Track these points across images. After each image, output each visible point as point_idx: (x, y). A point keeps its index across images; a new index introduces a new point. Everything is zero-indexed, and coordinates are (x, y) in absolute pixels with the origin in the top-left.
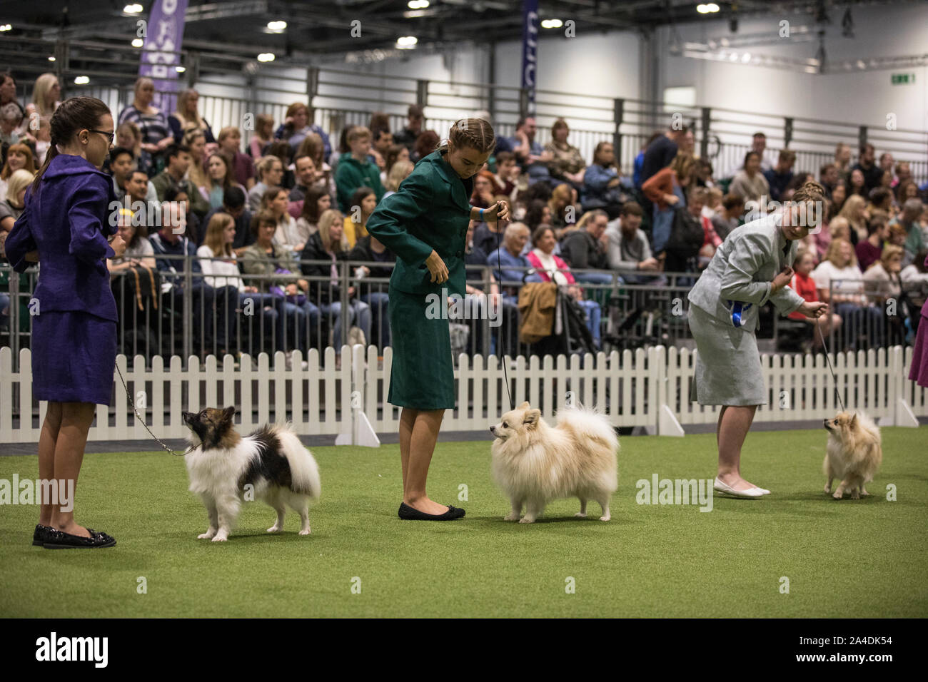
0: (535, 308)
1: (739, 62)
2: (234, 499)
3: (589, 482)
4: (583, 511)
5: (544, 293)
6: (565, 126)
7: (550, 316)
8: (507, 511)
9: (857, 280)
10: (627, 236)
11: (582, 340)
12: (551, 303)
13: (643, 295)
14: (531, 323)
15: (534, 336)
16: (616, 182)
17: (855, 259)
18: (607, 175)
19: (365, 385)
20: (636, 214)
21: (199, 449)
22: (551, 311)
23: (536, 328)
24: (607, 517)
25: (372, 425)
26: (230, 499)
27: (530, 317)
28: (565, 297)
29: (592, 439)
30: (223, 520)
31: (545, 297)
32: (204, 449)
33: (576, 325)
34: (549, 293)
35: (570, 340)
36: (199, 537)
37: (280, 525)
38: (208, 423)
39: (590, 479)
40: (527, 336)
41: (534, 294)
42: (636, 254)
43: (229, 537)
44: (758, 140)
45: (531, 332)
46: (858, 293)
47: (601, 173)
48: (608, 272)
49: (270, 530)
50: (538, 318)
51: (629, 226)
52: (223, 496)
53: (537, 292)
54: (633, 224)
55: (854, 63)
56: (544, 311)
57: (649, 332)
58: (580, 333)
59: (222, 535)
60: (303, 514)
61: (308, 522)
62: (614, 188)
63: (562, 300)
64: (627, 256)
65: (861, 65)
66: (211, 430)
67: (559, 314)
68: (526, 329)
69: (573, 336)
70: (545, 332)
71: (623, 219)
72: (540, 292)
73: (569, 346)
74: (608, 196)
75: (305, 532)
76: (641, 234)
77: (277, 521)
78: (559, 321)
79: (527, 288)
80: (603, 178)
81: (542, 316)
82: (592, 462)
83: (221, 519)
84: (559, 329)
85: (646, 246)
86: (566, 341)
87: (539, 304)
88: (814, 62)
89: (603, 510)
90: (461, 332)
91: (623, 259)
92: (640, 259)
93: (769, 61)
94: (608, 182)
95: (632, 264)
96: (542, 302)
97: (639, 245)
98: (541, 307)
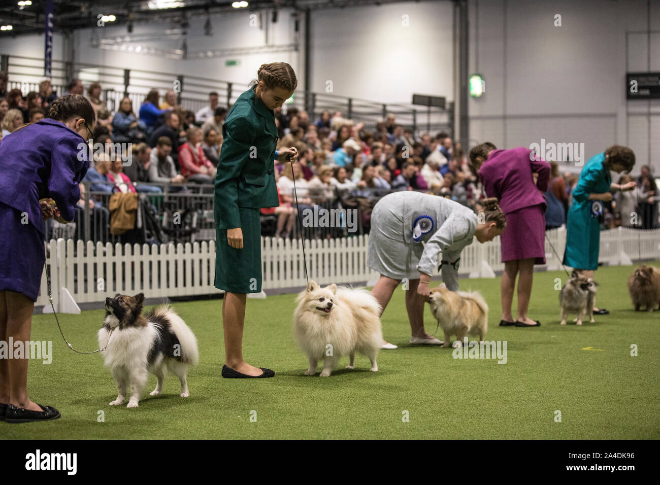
0: (123, 210)
1: (134, 52)
2: (144, 372)
3: (364, 343)
4: (352, 364)
5: (128, 200)
6: (99, 87)
7: (133, 216)
8: (308, 367)
9: (304, 188)
10: (161, 159)
11: (154, 232)
12: (134, 205)
13: (183, 200)
14: (119, 220)
15: (121, 230)
16: (134, 125)
17: (302, 175)
18: (129, 120)
19: (66, 268)
20: (168, 145)
21: (117, 329)
22: (134, 212)
23: (123, 224)
24: (375, 369)
25: (73, 297)
26: (141, 372)
27: (119, 216)
28: (143, 202)
29: (364, 308)
30: (136, 389)
31: (130, 202)
32: (121, 328)
33: (150, 221)
34: (132, 199)
35: (146, 232)
36: (111, 404)
37: (160, 389)
38: (126, 306)
39: (365, 340)
40: (116, 230)
41: (120, 201)
42: (166, 172)
43: (140, 403)
44: (213, 97)
45: (120, 227)
46: (305, 197)
47: (125, 118)
48: (151, 184)
49: (152, 394)
50: (125, 217)
51: (163, 153)
52: (137, 369)
53: (123, 199)
54: (166, 151)
55: (205, 52)
56: (129, 212)
57: (194, 225)
58: (152, 227)
59: (133, 402)
60: (183, 380)
61: (186, 386)
62: (134, 128)
63: (142, 204)
64: (162, 174)
65: (210, 54)
66: (129, 312)
67: (139, 214)
68: (116, 224)
69: (149, 229)
70: (130, 226)
71: (159, 149)
72: (126, 198)
73: (146, 236)
74: (131, 134)
75: (186, 394)
76: (170, 159)
77: (157, 386)
78: (140, 219)
79: (116, 196)
80: (127, 122)
81: (128, 216)
82: (366, 327)
83: (132, 388)
84: (140, 224)
85: (173, 167)
86: (143, 232)
87: (125, 207)
88: (179, 52)
89: (372, 363)
90: (71, 228)
91: (160, 176)
92: (170, 176)
93: (153, 51)
94: (129, 125)
95: (165, 180)
96: (127, 206)
97: (168, 166)
98: (127, 209)
